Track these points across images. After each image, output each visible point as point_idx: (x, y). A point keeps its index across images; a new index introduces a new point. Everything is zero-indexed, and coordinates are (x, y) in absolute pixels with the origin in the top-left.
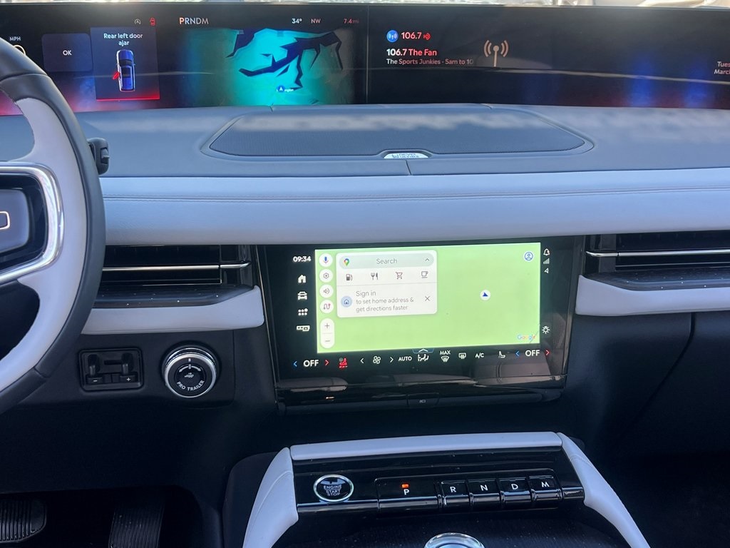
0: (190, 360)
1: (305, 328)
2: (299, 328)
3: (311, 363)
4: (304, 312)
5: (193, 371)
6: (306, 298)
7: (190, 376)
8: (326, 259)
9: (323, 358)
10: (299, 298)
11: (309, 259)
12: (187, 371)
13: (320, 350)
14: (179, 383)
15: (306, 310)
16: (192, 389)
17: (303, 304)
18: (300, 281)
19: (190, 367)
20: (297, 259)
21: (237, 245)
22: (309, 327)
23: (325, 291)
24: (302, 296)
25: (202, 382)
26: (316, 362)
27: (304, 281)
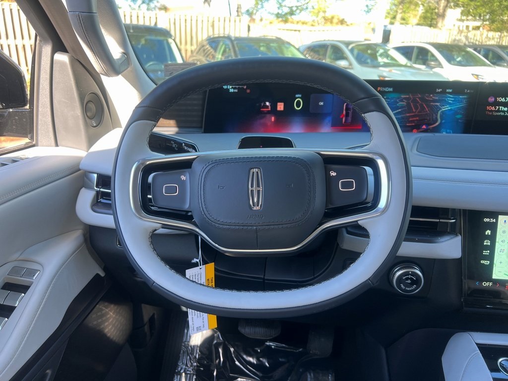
0: (410, 273)
1: (487, 263)
2: (482, 262)
3: (487, 284)
4: (487, 253)
5: (411, 279)
6: (489, 244)
7: (409, 281)
8: (505, 221)
9: (496, 282)
10: (485, 244)
11: (494, 221)
12: (407, 279)
13: (494, 277)
14: (402, 285)
15: (488, 251)
16: (408, 289)
17: (487, 248)
18: (487, 234)
19: (410, 276)
20: (486, 220)
21: (449, 209)
22: (489, 262)
23: (502, 241)
24: (487, 243)
25: (415, 286)
26: (491, 284)
27: (489, 234)
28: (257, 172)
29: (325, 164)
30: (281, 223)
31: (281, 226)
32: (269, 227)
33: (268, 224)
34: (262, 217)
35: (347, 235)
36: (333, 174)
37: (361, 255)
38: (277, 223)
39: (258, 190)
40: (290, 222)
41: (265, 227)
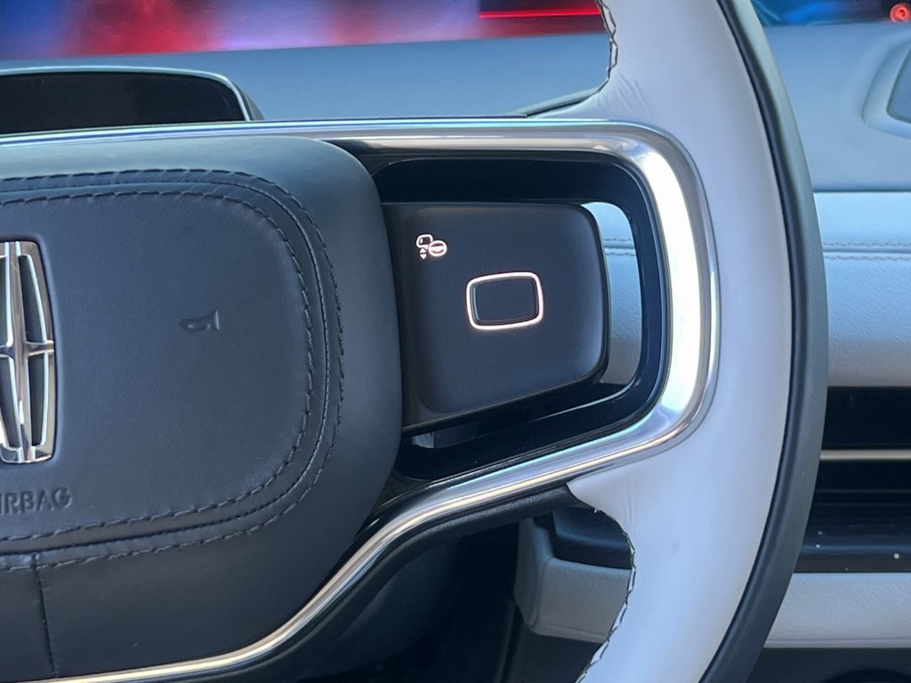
28: (22, 261)
29: (383, 198)
30: (168, 525)
31: (166, 542)
32: (102, 550)
33: (95, 536)
34: (64, 499)
35: (556, 563)
36: (434, 249)
37: (596, 657)
38: (150, 528)
39: (31, 360)
40: (217, 514)
41: (80, 551)
